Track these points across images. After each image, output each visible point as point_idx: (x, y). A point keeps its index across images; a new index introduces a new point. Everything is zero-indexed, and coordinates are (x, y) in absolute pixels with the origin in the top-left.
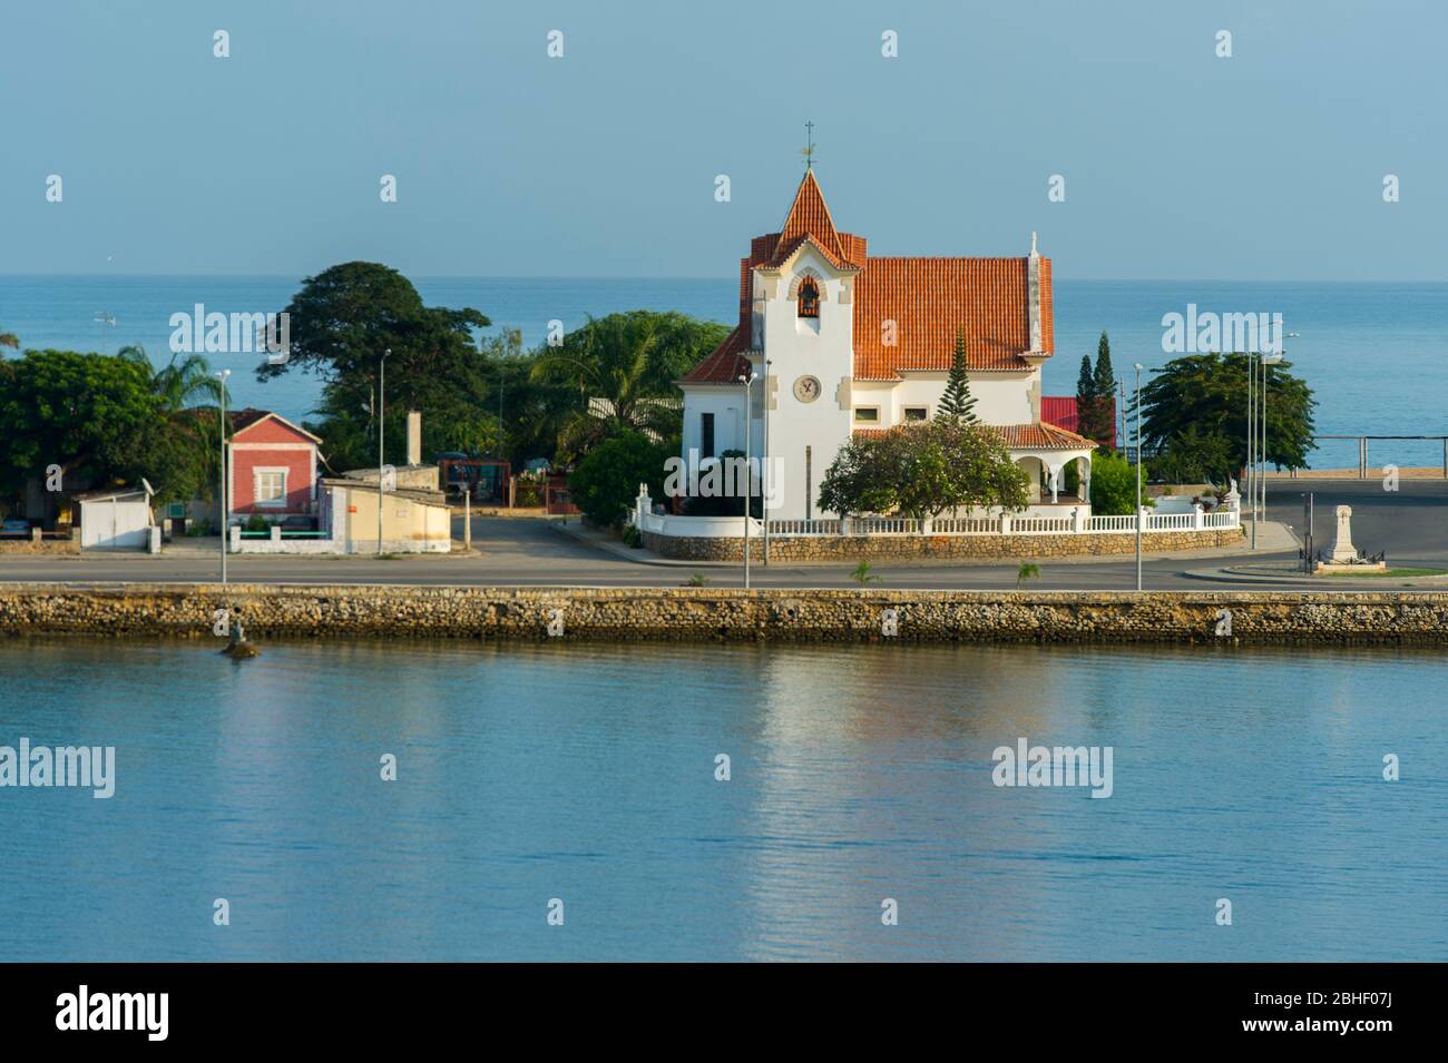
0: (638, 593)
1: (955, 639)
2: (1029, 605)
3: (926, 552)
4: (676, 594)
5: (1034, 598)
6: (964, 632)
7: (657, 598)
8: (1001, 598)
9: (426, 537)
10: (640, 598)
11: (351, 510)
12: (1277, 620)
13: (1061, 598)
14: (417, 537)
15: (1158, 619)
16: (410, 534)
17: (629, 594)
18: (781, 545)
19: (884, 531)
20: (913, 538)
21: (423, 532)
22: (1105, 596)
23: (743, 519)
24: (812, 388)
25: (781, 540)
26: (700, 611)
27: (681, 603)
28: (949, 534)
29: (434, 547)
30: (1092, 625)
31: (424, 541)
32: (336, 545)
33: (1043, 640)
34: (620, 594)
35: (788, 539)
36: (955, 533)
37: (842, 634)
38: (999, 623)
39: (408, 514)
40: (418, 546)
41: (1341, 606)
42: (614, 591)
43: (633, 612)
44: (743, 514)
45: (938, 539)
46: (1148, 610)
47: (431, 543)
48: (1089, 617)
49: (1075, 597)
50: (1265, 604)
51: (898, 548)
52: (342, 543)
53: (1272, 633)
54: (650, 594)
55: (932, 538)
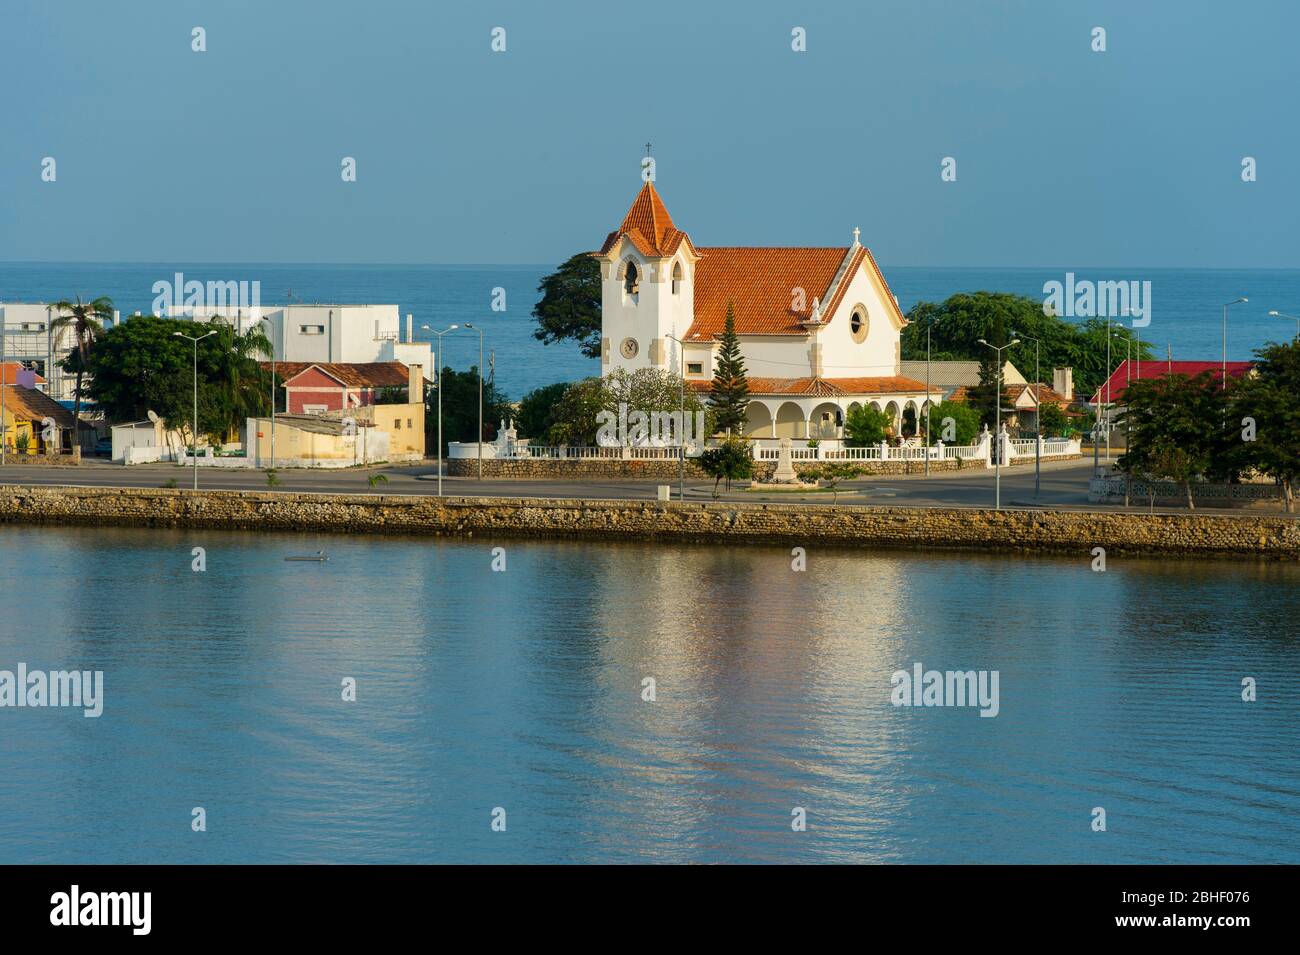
0: (105, 491)
1: (294, 529)
2: (348, 505)
3: (625, 472)
4: (128, 492)
5: (350, 499)
6: (300, 524)
7: (116, 495)
8: (330, 500)
9: (313, 457)
10: (107, 495)
11: (259, 435)
12: (502, 519)
13: (368, 500)
14: (305, 456)
15: (426, 517)
16: (301, 454)
17: (99, 491)
18: (511, 465)
19: (592, 456)
20: (614, 462)
21: (310, 453)
22: (396, 499)
23: (477, 445)
24: (633, 347)
25: (511, 461)
26: (141, 505)
27: (131, 498)
28: (644, 459)
29: (319, 464)
30: (383, 520)
31: (310, 460)
32: (249, 461)
33: (349, 531)
34: (94, 492)
35: (516, 461)
36: (649, 459)
37: (225, 524)
38: (324, 518)
39: (298, 439)
40: (307, 463)
41: (546, 509)
42: (90, 490)
43: (100, 505)
44: (477, 441)
45: (637, 463)
46: (421, 509)
47: (317, 461)
48: (382, 515)
49: (376, 499)
50: (498, 507)
51: (602, 469)
52: (253, 460)
53: (496, 528)
54: (112, 492)
55: (629, 462)
